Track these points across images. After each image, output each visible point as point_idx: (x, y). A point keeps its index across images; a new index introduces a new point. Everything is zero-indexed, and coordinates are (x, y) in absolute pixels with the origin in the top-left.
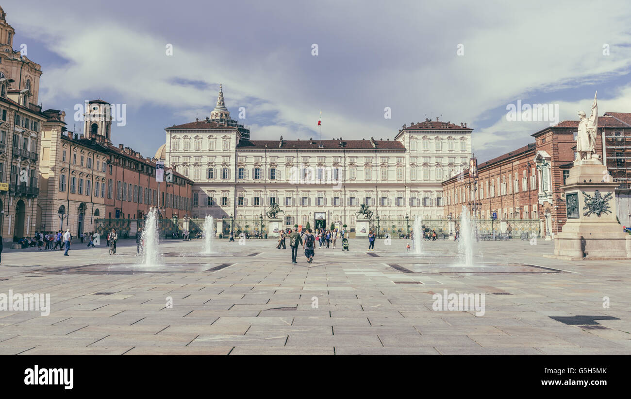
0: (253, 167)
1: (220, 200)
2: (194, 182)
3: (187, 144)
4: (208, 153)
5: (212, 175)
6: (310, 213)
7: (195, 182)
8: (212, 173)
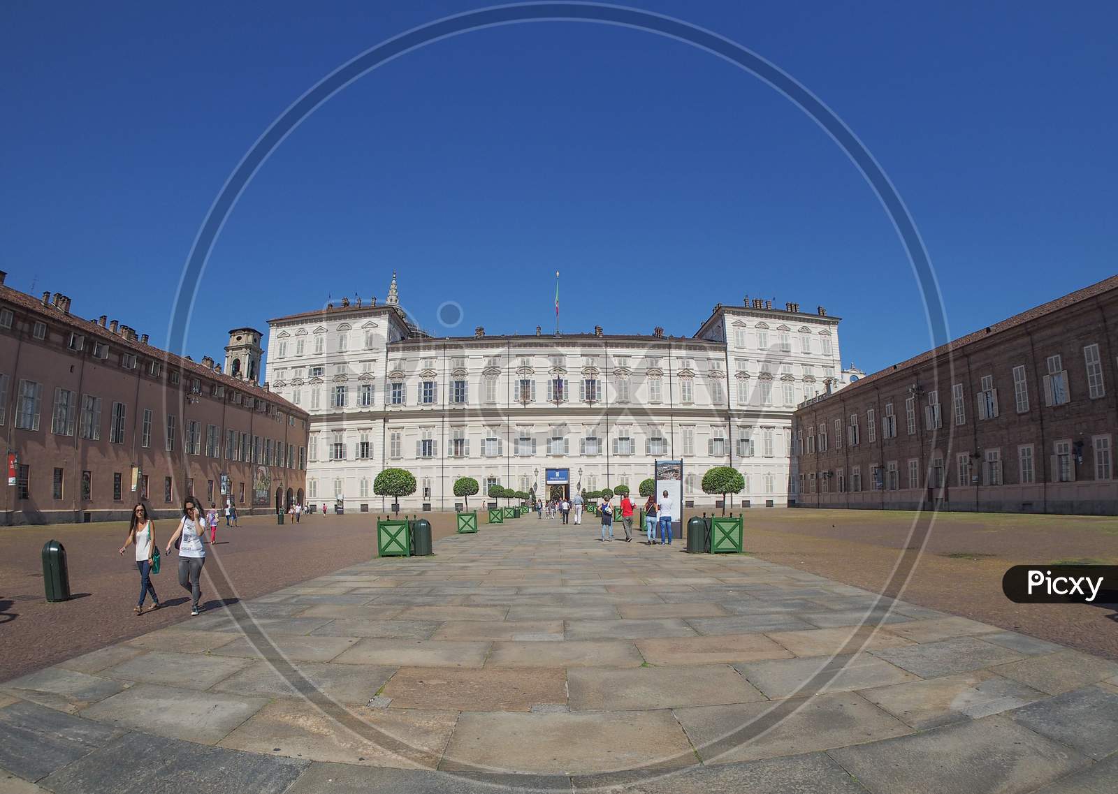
0: (421, 380)
1: (357, 448)
2: (309, 415)
3: (301, 345)
4: (336, 358)
5: (342, 400)
6: (536, 471)
7: (311, 414)
8: (343, 395)
